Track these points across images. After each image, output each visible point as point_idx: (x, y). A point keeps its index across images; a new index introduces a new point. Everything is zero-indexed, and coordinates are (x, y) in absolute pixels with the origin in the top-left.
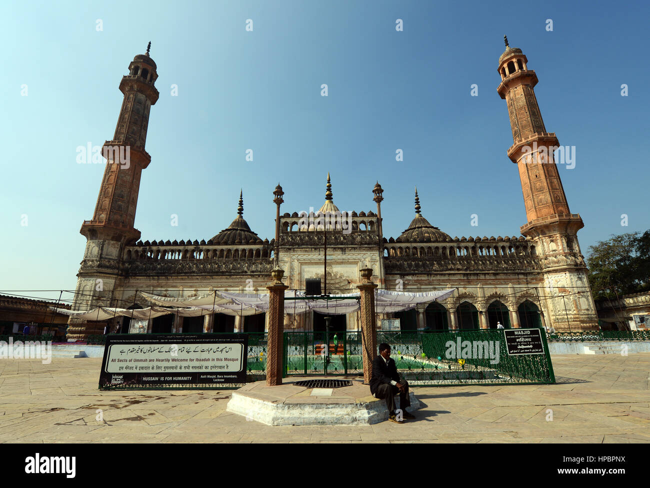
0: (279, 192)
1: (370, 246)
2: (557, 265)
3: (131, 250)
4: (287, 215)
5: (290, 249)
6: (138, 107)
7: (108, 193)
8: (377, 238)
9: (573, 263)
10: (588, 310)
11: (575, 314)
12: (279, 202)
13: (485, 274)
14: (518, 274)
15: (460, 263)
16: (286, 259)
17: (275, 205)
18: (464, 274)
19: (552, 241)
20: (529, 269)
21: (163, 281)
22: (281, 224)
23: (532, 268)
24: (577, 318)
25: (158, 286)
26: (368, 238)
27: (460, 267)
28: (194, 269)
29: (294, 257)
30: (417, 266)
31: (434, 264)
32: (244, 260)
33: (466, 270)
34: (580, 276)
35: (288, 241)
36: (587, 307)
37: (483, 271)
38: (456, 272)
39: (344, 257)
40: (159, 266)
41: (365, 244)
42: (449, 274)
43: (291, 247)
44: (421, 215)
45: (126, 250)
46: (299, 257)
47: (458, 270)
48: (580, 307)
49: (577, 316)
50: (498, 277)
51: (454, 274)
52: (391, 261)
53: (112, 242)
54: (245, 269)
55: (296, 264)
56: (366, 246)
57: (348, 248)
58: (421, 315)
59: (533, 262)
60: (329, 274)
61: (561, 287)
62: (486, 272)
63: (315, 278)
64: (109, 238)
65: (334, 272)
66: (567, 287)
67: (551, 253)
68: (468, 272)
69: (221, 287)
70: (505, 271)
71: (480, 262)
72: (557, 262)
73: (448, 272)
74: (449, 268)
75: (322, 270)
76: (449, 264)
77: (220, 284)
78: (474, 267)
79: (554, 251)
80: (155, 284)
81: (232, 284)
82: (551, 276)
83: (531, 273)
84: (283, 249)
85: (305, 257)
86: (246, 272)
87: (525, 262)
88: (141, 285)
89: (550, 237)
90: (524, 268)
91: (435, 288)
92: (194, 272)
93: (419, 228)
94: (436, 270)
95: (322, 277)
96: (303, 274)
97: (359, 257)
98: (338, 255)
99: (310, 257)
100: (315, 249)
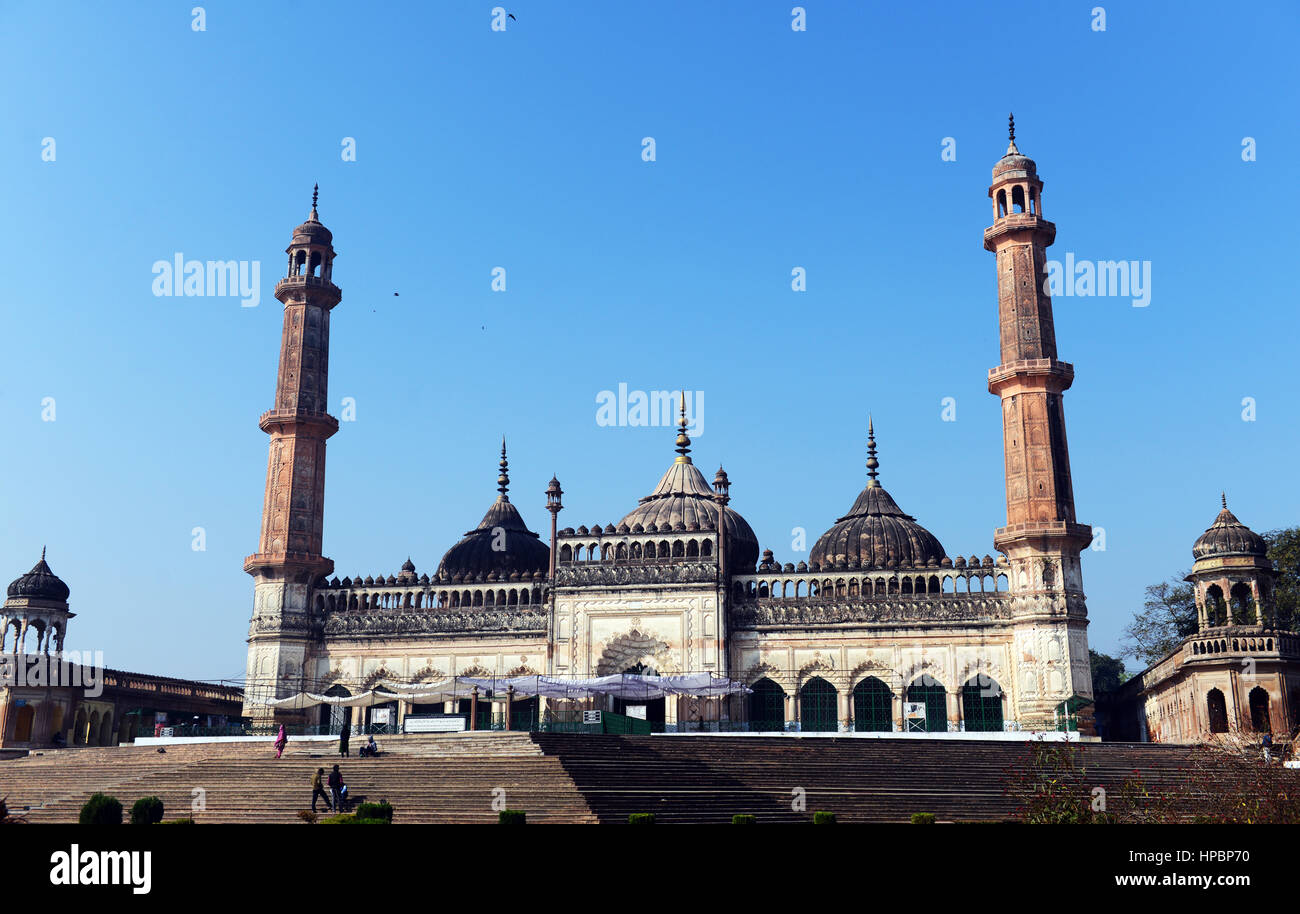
0: (556, 491)
1: (703, 584)
2: (1024, 613)
3: (323, 594)
4: (571, 533)
5: (572, 593)
6: (312, 334)
7: (282, 502)
8: (715, 569)
9: (1046, 611)
10: (1061, 692)
11: (1040, 700)
12: (556, 509)
13: (906, 628)
14: (968, 627)
15: (865, 610)
16: (566, 608)
17: (549, 515)
18: (870, 629)
19: (1023, 569)
20: (989, 619)
21: (377, 646)
22: (559, 549)
23: (994, 616)
24: (1040, 706)
25: (370, 656)
26: (699, 569)
27: (864, 616)
28: (425, 627)
29: (579, 606)
30: (789, 615)
31: (819, 612)
32: (503, 609)
33: (874, 620)
34: (1058, 634)
35: (570, 579)
36: (1060, 688)
37: (904, 622)
38: (857, 624)
39: (661, 604)
41: (695, 581)
42: (844, 629)
43: (574, 588)
44: (878, 482)
45: (315, 596)
46: (589, 606)
47: (860, 620)
48: (1049, 686)
49: (1040, 703)
50: (930, 633)
51: (851, 629)
52: (744, 608)
53: (296, 585)
54: (505, 625)
55: (582, 618)
56: (696, 584)
57: (665, 589)
58: (792, 701)
59: (998, 605)
60: (635, 633)
61: (1027, 651)
62: (909, 624)
63: (612, 640)
64: (292, 579)
65: (643, 629)
66: (1035, 654)
67: (1021, 590)
68: (878, 624)
69: (468, 655)
70: (944, 623)
71: (901, 607)
72: (1025, 608)
73: (841, 625)
74: (844, 618)
75: (624, 627)
76: (846, 611)
77: (465, 651)
78: (888, 615)
79: (1024, 587)
80: (365, 653)
81: (486, 650)
82: (1019, 633)
83: (991, 626)
84: (564, 591)
85: (597, 606)
86: (506, 629)
87: (984, 605)
88: (343, 654)
89: (1021, 561)
90: (979, 616)
91: (818, 654)
92: (424, 631)
93: (861, 516)
94: (822, 621)
95: (625, 638)
96: (594, 633)
97: (685, 604)
98: (650, 601)
99: (605, 606)
100: (613, 591)
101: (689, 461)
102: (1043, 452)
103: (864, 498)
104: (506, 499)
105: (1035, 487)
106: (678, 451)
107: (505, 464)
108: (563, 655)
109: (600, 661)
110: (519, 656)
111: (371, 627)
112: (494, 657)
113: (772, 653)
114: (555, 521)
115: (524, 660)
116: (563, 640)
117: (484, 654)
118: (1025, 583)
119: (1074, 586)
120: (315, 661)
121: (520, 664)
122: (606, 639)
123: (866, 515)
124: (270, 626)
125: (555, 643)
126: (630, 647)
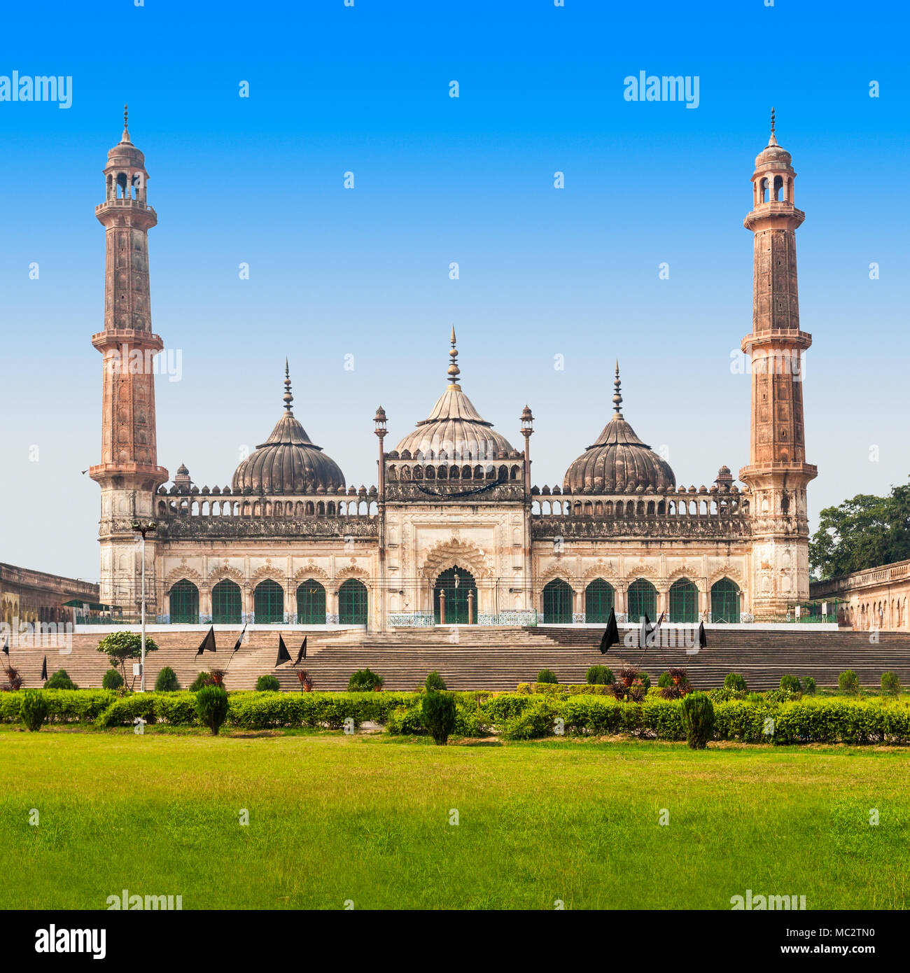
0: (382, 418)
1: (512, 503)
2: (764, 532)
3: (165, 501)
4: (395, 455)
5: (400, 506)
6: (138, 257)
7: (124, 417)
8: (523, 491)
9: (782, 530)
10: (789, 592)
11: (773, 598)
12: (382, 434)
13: (671, 542)
14: (718, 542)
15: (639, 526)
16: (395, 519)
17: (378, 438)
18: (643, 542)
19: (765, 498)
20: (735, 535)
21: (218, 547)
22: (387, 469)
23: (738, 534)
24: (774, 602)
25: (213, 555)
26: (510, 491)
27: (638, 531)
28: (263, 531)
29: (406, 518)
30: (579, 528)
31: (603, 527)
32: (333, 517)
33: (646, 535)
34: (789, 548)
35: (398, 495)
36: (789, 589)
37: (670, 536)
38: (633, 538)
39: (476, 518)
40: (210, 526)
41: (505, 500)
42: (622, 541)
43: (402, 503)
45: (158, 502)
46: (414, 518)
47: (635, 534)
48: (781, 588)
49: (774, 600)
50: (689, 546)
51: (629, 541)
52: (542, 522)
53: (144, 492)
54: (336, 531)
55: (409, 528)
56: (506, 503)
57: (481, 506)
58: (579, 597)
59: (742, 525)
60: (455, 541)
61: (764, 561)
62: (674, 538)
63: (435, 547)
64: (140, 487)
65: (462, 538)
66: (771, 563)
67: (762, 514)
68: (649, 538)
69: (304, 556)
70: (700, 538)
71: (668, 525)
72: (766, 528)
73: (621, 538)
74: (623, 532)
75: (446, 536)
76: (624, 527)
77: (301, 553)
78: (657, 531)
79: (766, 512)
80: (209, 552)
81: (319, 553)
82: (757, 547)
83: (735, 541)
84: (392, 506)
85: (421, 518)
86: (337, 535)
87: (731, 524)
88: (188, 553)
89: (764, 491)
90: (727, 534)
91: (601, 561)
92: (263, 535)
93: (611, 445)
94: (605, 534)
95: (446, 545)
96: (420, 541)
97: (496, 518)
98: (467, 516)
99: (428, 518)
100: (436, 506)
101: (458, 388)
102: (787, 406)
103: (610, 429)
104: (291, 414)
105: (779, 433)
106: (450, 379)
107: (288, 383)
108: (394, 558)
109: (425, 563)
110: (350, 558)
111: (212, 530)
112: (327, 559)
113: (564, 559)
114: (382, 444)
115: (354, 561)
116: (392, 546)
117: (317, 555)
118: (766, 509)
119: (802, 512)
120: (162, 558)
121: (351, 564)
122: (430, 546)
123: (616, 444)
124: (124, 528)
125: (387, 548)
126: (447, 552)
